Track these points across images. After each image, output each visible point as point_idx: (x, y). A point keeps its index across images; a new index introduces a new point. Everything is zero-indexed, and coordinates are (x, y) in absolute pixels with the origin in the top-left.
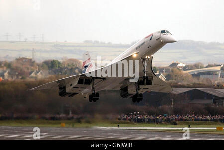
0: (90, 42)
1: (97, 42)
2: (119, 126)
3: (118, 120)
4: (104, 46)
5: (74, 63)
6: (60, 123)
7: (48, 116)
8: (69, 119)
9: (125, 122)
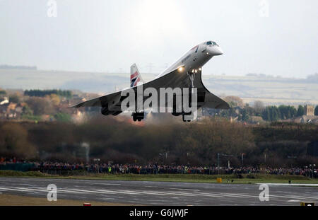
0: (255, 75)
1: (262, 75)
2: (290, 182)
3: (288, 175)
4: (272, 81)
5: (234, 101)
6: (216, 178)
7: (200, 169)
8: (227, 173)
9: (298, 177)
